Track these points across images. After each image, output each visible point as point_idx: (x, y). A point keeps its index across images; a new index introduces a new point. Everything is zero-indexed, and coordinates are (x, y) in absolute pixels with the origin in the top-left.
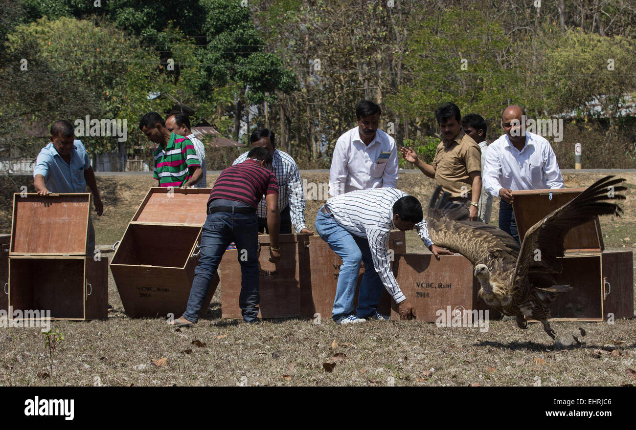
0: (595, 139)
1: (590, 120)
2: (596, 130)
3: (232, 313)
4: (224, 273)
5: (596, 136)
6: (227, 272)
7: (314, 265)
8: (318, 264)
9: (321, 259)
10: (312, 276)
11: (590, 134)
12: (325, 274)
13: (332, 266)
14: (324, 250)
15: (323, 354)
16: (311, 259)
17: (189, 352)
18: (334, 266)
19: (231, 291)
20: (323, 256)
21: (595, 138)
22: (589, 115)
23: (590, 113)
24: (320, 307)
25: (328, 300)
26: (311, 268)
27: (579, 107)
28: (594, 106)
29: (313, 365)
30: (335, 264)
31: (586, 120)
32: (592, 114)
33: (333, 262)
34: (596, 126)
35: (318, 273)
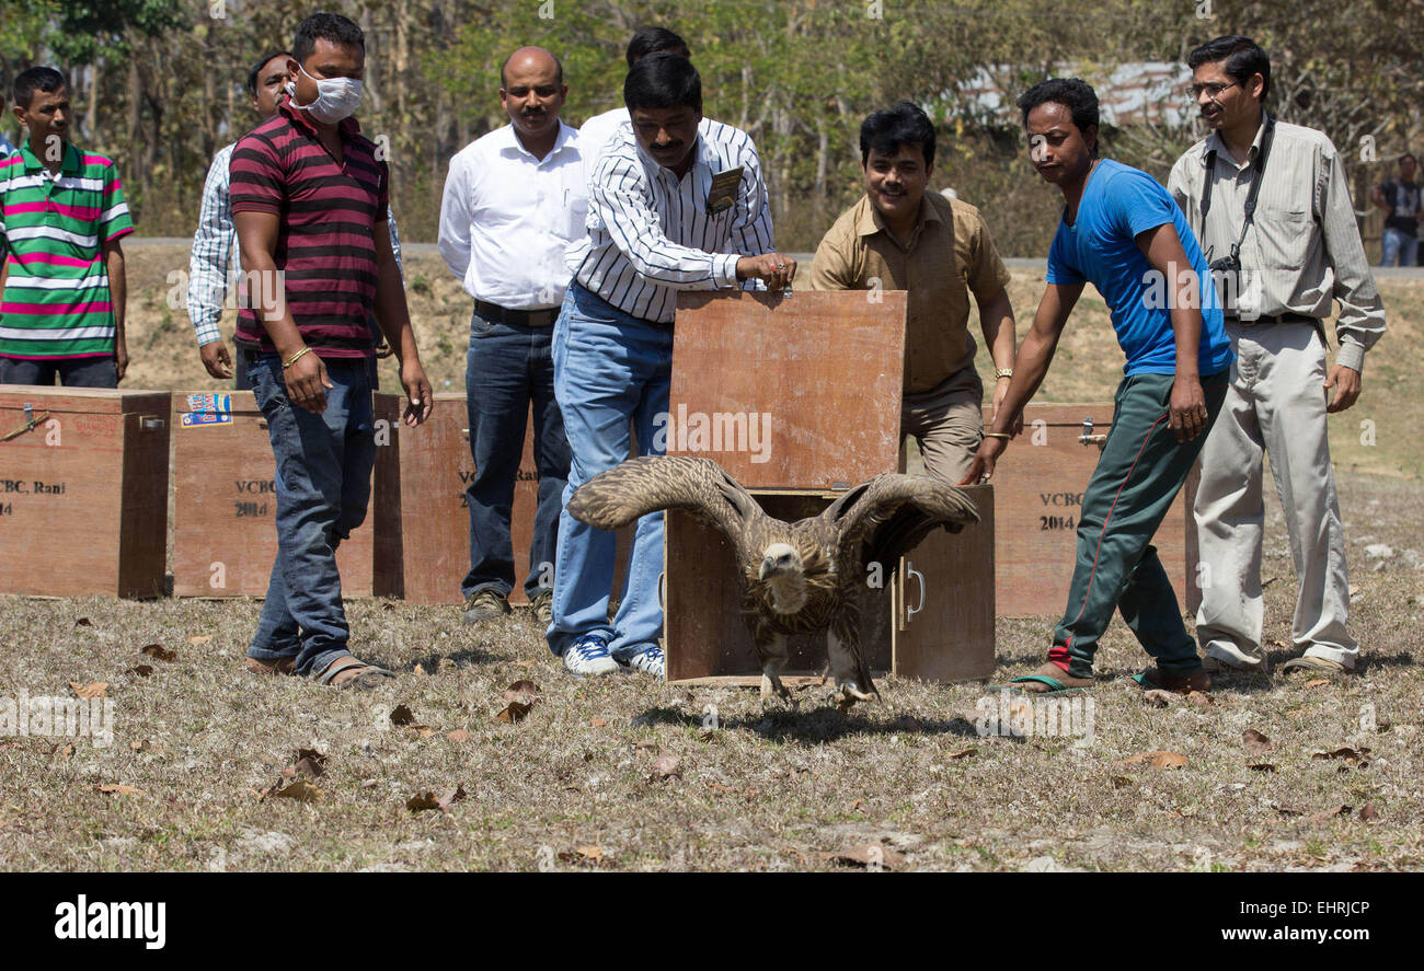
0: (981, 181)
1: (968, 132)
2: (983, 158)
3: (198, 585)
4: (183, 482)
5: (984, 173)
6: (192, 479)
7: (408, 470)
8: (419, 466)
9: (427, 455)
10: (403, 498)
11: (968, 165)
12: (438, 494)
13: (455, 474)
14: (435, 434)
15: (480, 684)
16: (402, 456)
17: (144, 671)
18: (461, 474)
19: (199, 529)
20: (432, 449)
21: (980, 176)
22: (967, 116)
23: (967, 110)
24: (422, 576)
25: (443, 558)
26: (403, 478)
27: (937, 94)
28: (978, 93)
29: (470, 708)
30: (464, 470)
31: (960, 130)
32: (973, 112)
33: (459, 464)
34: (984, 146)
35: (418, 490)
